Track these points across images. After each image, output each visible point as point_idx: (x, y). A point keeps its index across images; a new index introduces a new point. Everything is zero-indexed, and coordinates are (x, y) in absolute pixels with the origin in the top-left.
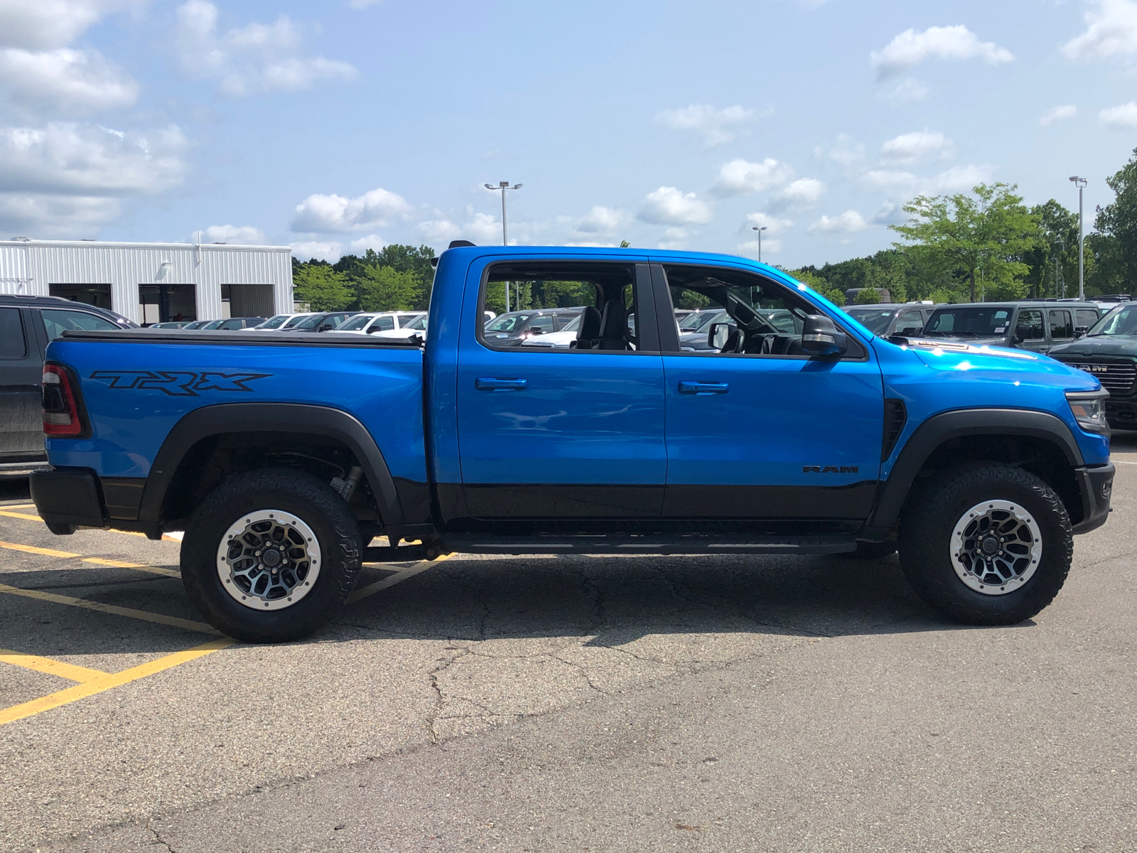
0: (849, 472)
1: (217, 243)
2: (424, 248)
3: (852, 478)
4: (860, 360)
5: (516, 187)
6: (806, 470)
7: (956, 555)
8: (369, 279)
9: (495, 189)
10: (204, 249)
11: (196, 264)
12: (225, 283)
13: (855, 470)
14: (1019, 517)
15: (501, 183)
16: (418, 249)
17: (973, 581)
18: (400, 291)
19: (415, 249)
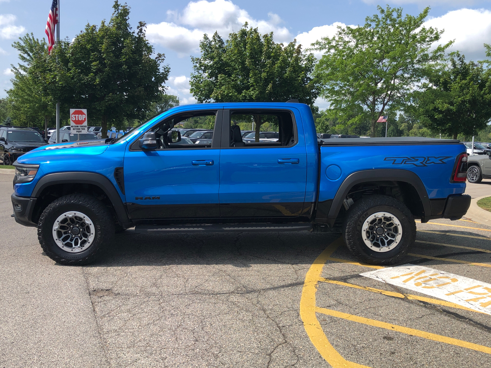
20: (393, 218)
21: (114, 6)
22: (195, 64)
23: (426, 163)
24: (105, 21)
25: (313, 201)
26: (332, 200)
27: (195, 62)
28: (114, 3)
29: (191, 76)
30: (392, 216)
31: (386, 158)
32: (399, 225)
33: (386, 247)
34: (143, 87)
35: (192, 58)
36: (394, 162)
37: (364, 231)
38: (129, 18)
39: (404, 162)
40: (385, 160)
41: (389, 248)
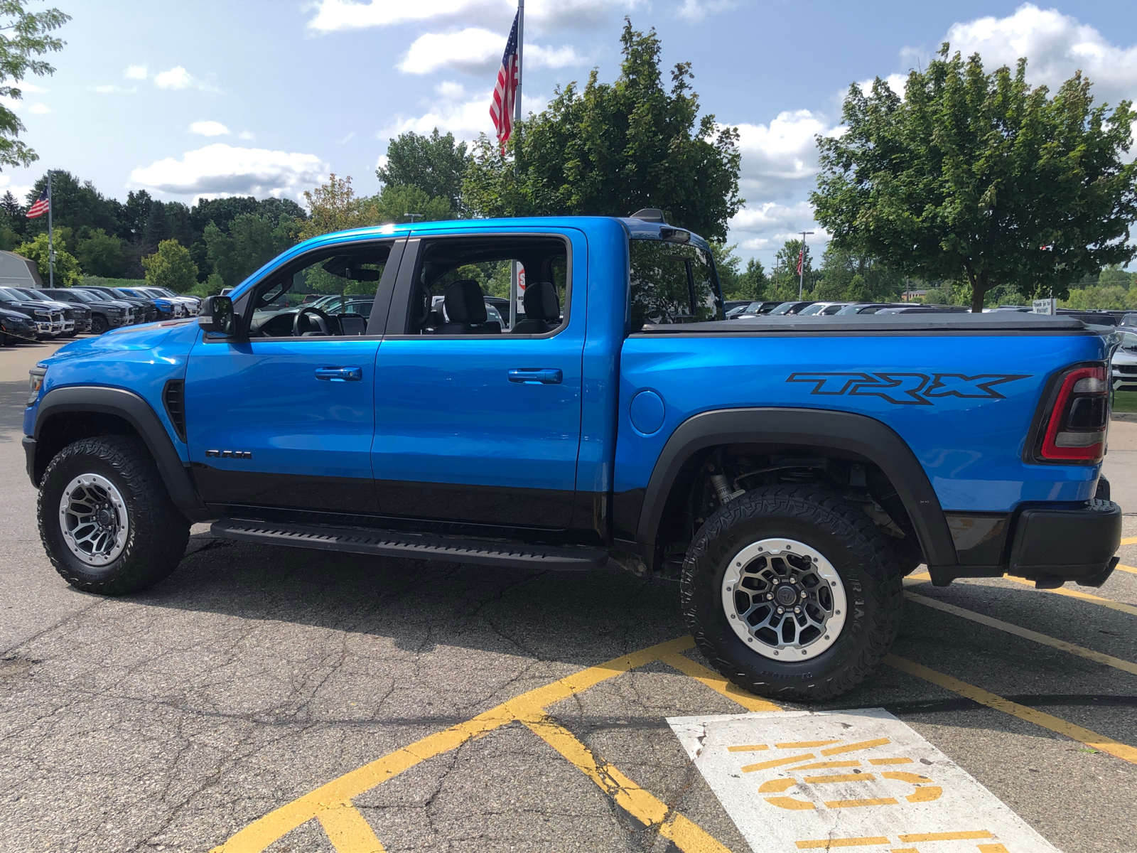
20: (816, 560)
21: (624, 39)
22: (825, 153)
23: (927, 393)
24: (597, 72)
25: (605, 489)
26: (644, 490)
27: (827, 147)
28: (623, 31)
29: (819, 182)
30: (813, 553)
31: (794, 375)
32: (834, 584)
33: (795, 646)
34: (669, 210)
35: (818, 140)
36: (818, 387)
37: (729, 589)
38: (659, 60)
39: (850, 389)
40: (791, 379)
41: (804, 652)
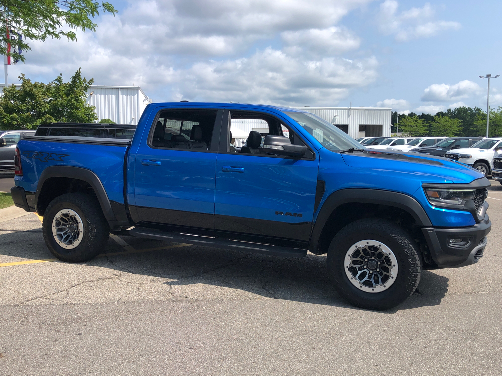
0: (298, 216)
1: (360, 107)
2: (476, 108)
3: (298, 220)
4: (311, 159)
5: (496, 77)
6: (277, 213)
7: (347, 267)
8: (436, 122)
9: (484, 78)
10: (353, 109)
11: (349, 116)
12: (361, 124)
13: (301, 215)
14: (384, 251)
15: (487, 75)
16: (473, 109)
17: (356, 283)
18: (450, 128)
19: (472, 109)
